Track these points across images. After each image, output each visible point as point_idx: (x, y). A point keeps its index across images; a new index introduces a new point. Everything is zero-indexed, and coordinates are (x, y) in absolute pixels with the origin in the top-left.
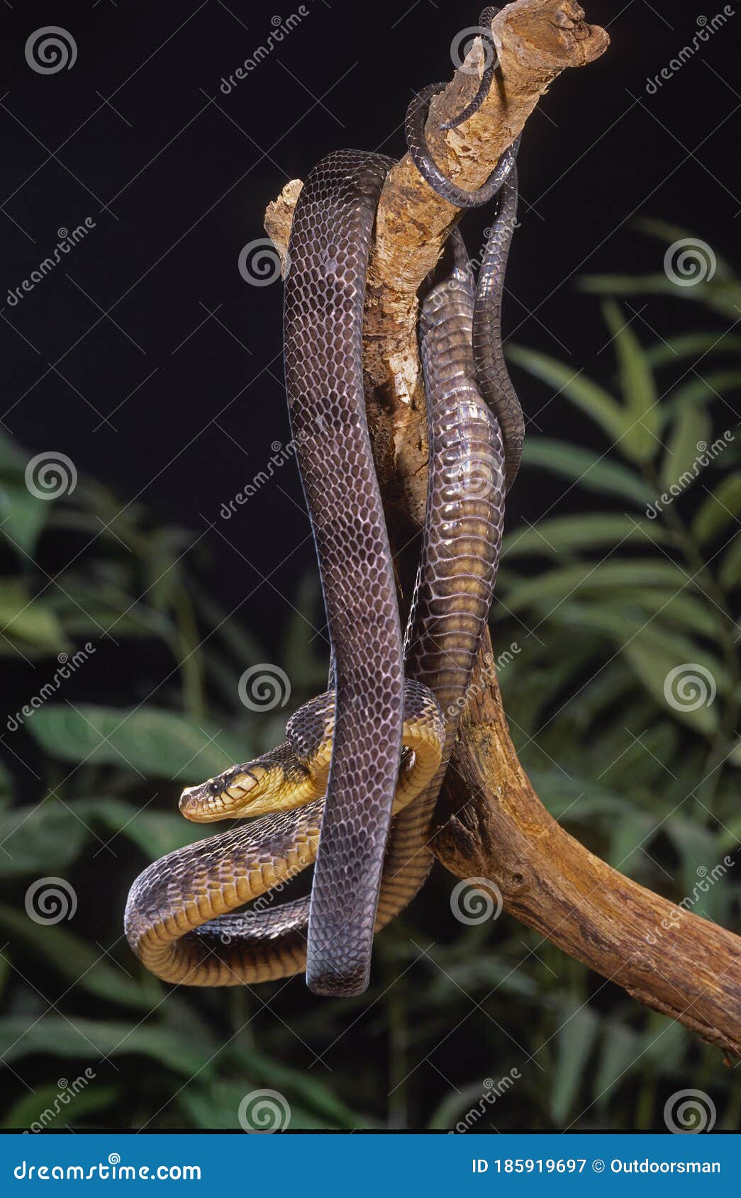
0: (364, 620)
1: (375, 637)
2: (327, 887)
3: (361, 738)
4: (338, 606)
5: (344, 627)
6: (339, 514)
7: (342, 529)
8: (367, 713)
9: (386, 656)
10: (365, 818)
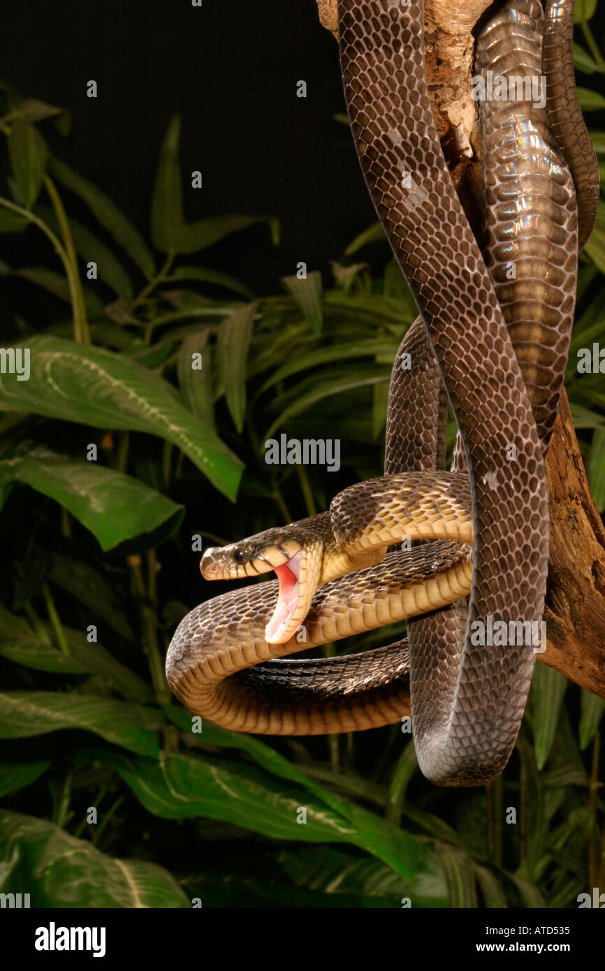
0: (492, 381)
1: (507, 399)
2: (480, 682)
3: (510, 516)
4: (459, 369)
5: (469, 392)
6: (442, 267)
7: (449, 282)
8: (512, 486)
9: (523, 420)
10: (522, 604)
